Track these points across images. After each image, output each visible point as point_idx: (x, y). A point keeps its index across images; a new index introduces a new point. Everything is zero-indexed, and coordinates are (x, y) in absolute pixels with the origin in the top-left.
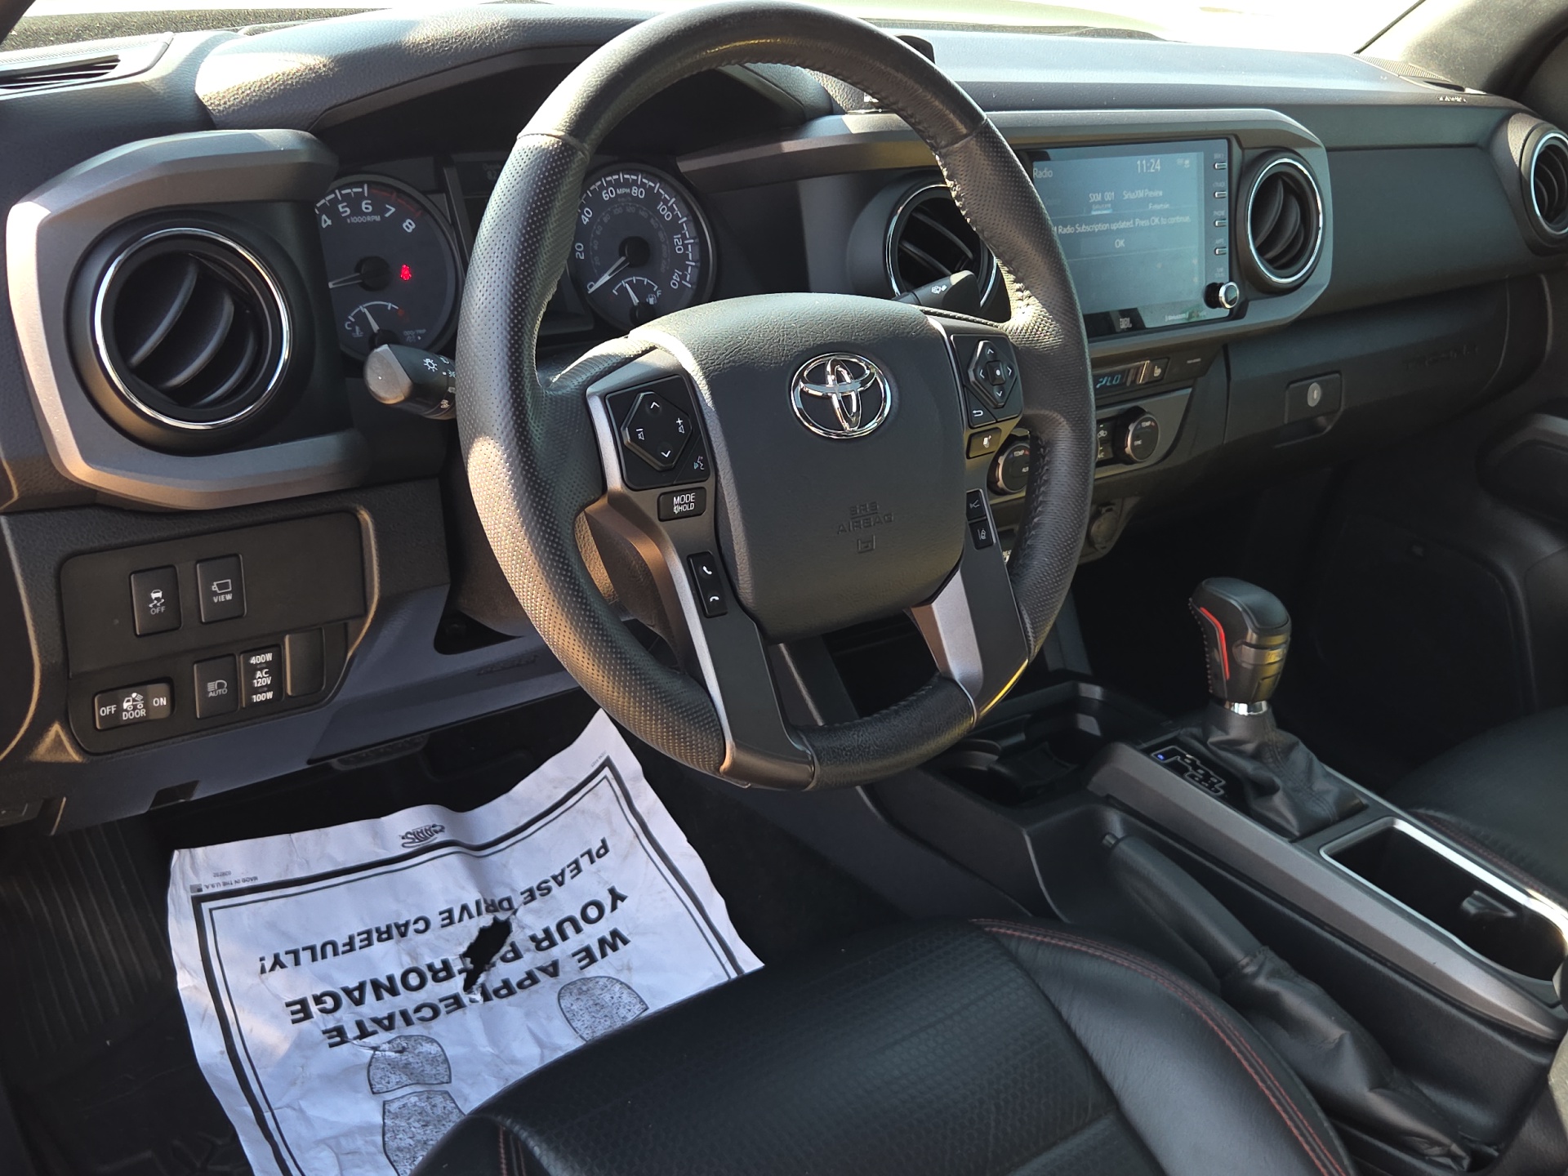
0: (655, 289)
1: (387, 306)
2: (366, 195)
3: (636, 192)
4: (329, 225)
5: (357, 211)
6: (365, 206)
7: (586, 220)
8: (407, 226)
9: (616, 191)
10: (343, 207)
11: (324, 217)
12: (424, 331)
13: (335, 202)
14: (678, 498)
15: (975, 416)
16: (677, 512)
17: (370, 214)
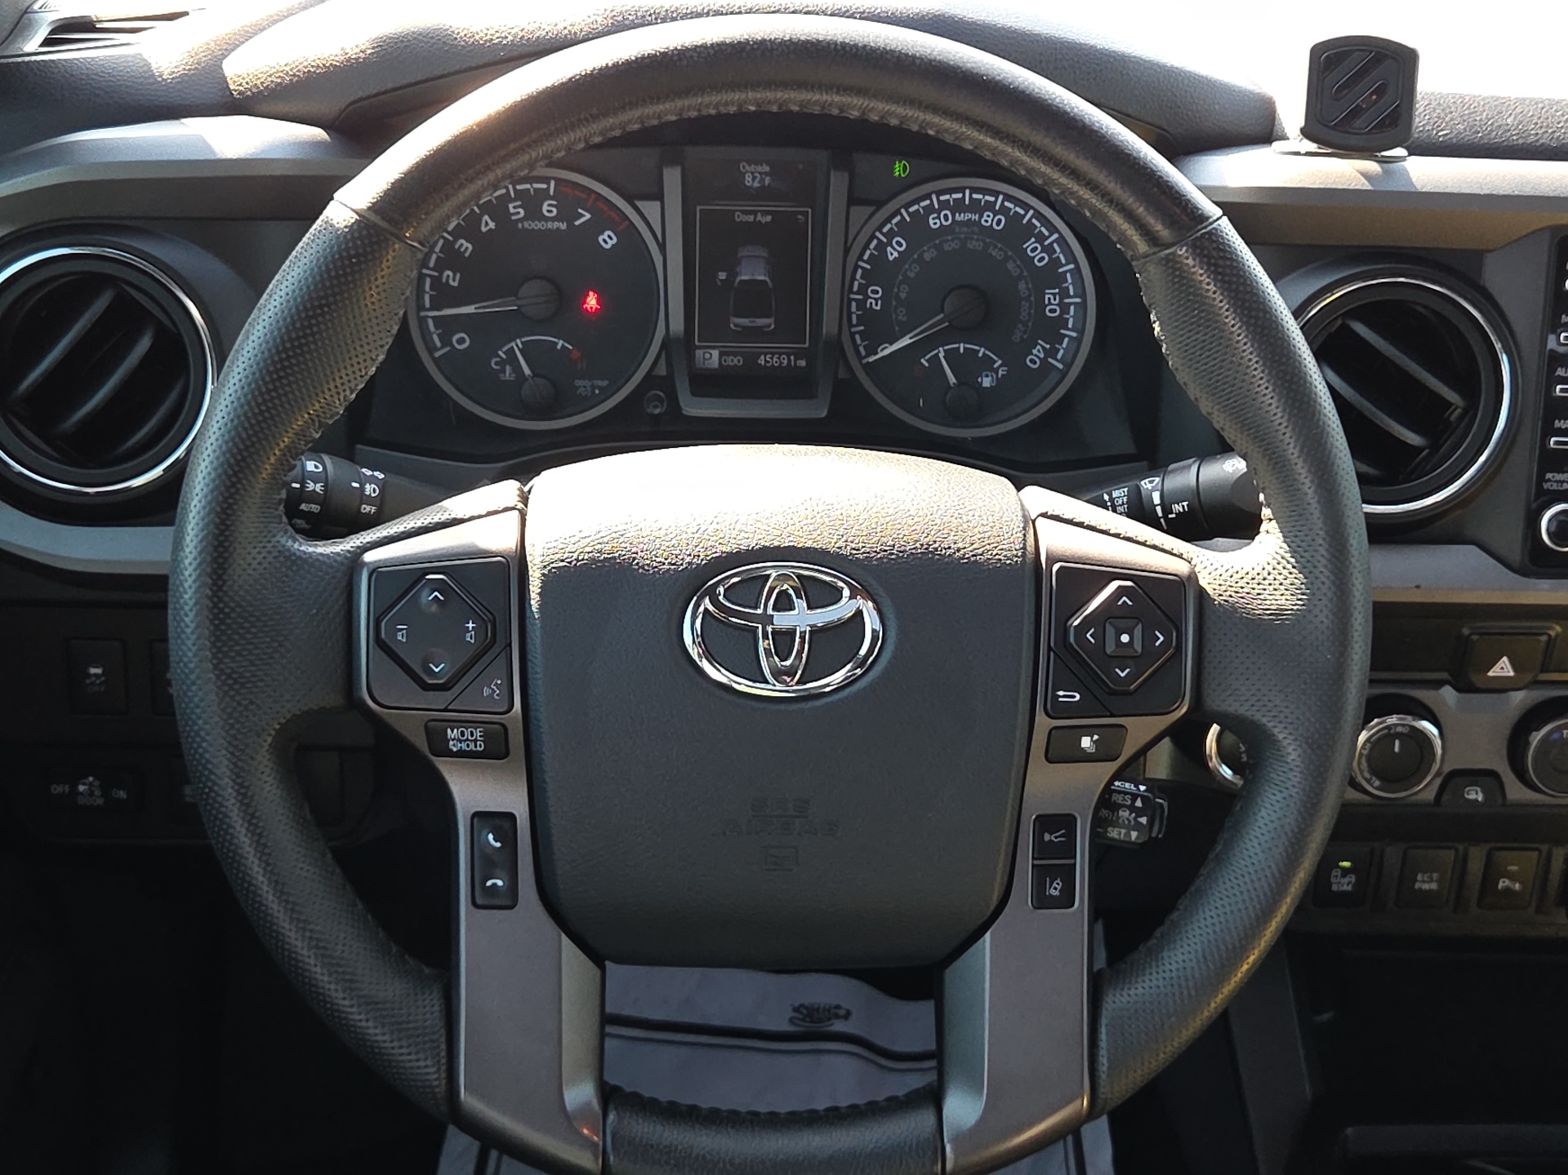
0: (996, 366)
1: (556, 344)
2: (552, 193)
3: (990, 220)
4: (490, 229)
5: (534, 213)
6: (548, 208)
7: (892, 254)
8: (605, 241)
9: (953, 216)
10: (514, 207)
11: (486, 218)
12: (605, 383)
13: (506, 198)
14: (455, 731)
15: (1061, 699)
16: (455, 749)
17: (553, 219)
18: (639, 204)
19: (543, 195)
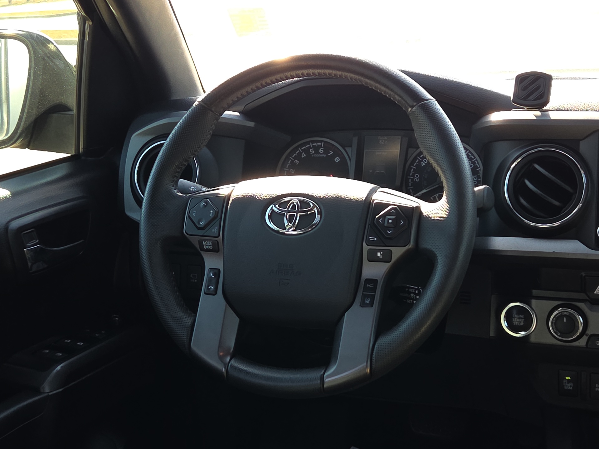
2: (322, 146)
4: (304, 157)
5: (317, 152)
6: (321, 151)
7: (423, 164)
8: (336, 160)
10: (312, 150)
11: (303, 153)
13: (309, 148)
14: (205, 242)
15: (370, 239)
16: (205, 248)
17: (322, 154)
18: (346, 148)
19: (320, 147)
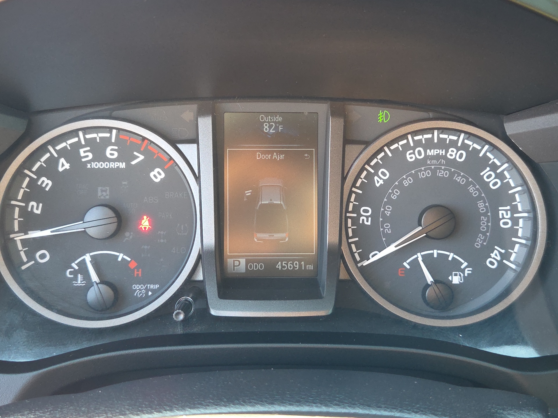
0: (463, 267)
1: (118, 256)
2: (113, 141)
3: (454, 154)
4: (66, 169)
5: (99, 156)
6: (110, 152)
7: (378, 182)
8: (155, 176)
9: (425, 152)
10: (85, 152)
11: (62, 160)
12: (157, 286)
13: (78, 146)
17: (114, 160)
18: (180, 146)
19: (106, 142)
